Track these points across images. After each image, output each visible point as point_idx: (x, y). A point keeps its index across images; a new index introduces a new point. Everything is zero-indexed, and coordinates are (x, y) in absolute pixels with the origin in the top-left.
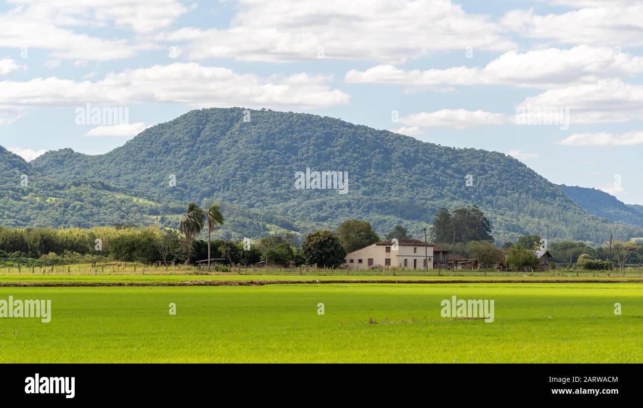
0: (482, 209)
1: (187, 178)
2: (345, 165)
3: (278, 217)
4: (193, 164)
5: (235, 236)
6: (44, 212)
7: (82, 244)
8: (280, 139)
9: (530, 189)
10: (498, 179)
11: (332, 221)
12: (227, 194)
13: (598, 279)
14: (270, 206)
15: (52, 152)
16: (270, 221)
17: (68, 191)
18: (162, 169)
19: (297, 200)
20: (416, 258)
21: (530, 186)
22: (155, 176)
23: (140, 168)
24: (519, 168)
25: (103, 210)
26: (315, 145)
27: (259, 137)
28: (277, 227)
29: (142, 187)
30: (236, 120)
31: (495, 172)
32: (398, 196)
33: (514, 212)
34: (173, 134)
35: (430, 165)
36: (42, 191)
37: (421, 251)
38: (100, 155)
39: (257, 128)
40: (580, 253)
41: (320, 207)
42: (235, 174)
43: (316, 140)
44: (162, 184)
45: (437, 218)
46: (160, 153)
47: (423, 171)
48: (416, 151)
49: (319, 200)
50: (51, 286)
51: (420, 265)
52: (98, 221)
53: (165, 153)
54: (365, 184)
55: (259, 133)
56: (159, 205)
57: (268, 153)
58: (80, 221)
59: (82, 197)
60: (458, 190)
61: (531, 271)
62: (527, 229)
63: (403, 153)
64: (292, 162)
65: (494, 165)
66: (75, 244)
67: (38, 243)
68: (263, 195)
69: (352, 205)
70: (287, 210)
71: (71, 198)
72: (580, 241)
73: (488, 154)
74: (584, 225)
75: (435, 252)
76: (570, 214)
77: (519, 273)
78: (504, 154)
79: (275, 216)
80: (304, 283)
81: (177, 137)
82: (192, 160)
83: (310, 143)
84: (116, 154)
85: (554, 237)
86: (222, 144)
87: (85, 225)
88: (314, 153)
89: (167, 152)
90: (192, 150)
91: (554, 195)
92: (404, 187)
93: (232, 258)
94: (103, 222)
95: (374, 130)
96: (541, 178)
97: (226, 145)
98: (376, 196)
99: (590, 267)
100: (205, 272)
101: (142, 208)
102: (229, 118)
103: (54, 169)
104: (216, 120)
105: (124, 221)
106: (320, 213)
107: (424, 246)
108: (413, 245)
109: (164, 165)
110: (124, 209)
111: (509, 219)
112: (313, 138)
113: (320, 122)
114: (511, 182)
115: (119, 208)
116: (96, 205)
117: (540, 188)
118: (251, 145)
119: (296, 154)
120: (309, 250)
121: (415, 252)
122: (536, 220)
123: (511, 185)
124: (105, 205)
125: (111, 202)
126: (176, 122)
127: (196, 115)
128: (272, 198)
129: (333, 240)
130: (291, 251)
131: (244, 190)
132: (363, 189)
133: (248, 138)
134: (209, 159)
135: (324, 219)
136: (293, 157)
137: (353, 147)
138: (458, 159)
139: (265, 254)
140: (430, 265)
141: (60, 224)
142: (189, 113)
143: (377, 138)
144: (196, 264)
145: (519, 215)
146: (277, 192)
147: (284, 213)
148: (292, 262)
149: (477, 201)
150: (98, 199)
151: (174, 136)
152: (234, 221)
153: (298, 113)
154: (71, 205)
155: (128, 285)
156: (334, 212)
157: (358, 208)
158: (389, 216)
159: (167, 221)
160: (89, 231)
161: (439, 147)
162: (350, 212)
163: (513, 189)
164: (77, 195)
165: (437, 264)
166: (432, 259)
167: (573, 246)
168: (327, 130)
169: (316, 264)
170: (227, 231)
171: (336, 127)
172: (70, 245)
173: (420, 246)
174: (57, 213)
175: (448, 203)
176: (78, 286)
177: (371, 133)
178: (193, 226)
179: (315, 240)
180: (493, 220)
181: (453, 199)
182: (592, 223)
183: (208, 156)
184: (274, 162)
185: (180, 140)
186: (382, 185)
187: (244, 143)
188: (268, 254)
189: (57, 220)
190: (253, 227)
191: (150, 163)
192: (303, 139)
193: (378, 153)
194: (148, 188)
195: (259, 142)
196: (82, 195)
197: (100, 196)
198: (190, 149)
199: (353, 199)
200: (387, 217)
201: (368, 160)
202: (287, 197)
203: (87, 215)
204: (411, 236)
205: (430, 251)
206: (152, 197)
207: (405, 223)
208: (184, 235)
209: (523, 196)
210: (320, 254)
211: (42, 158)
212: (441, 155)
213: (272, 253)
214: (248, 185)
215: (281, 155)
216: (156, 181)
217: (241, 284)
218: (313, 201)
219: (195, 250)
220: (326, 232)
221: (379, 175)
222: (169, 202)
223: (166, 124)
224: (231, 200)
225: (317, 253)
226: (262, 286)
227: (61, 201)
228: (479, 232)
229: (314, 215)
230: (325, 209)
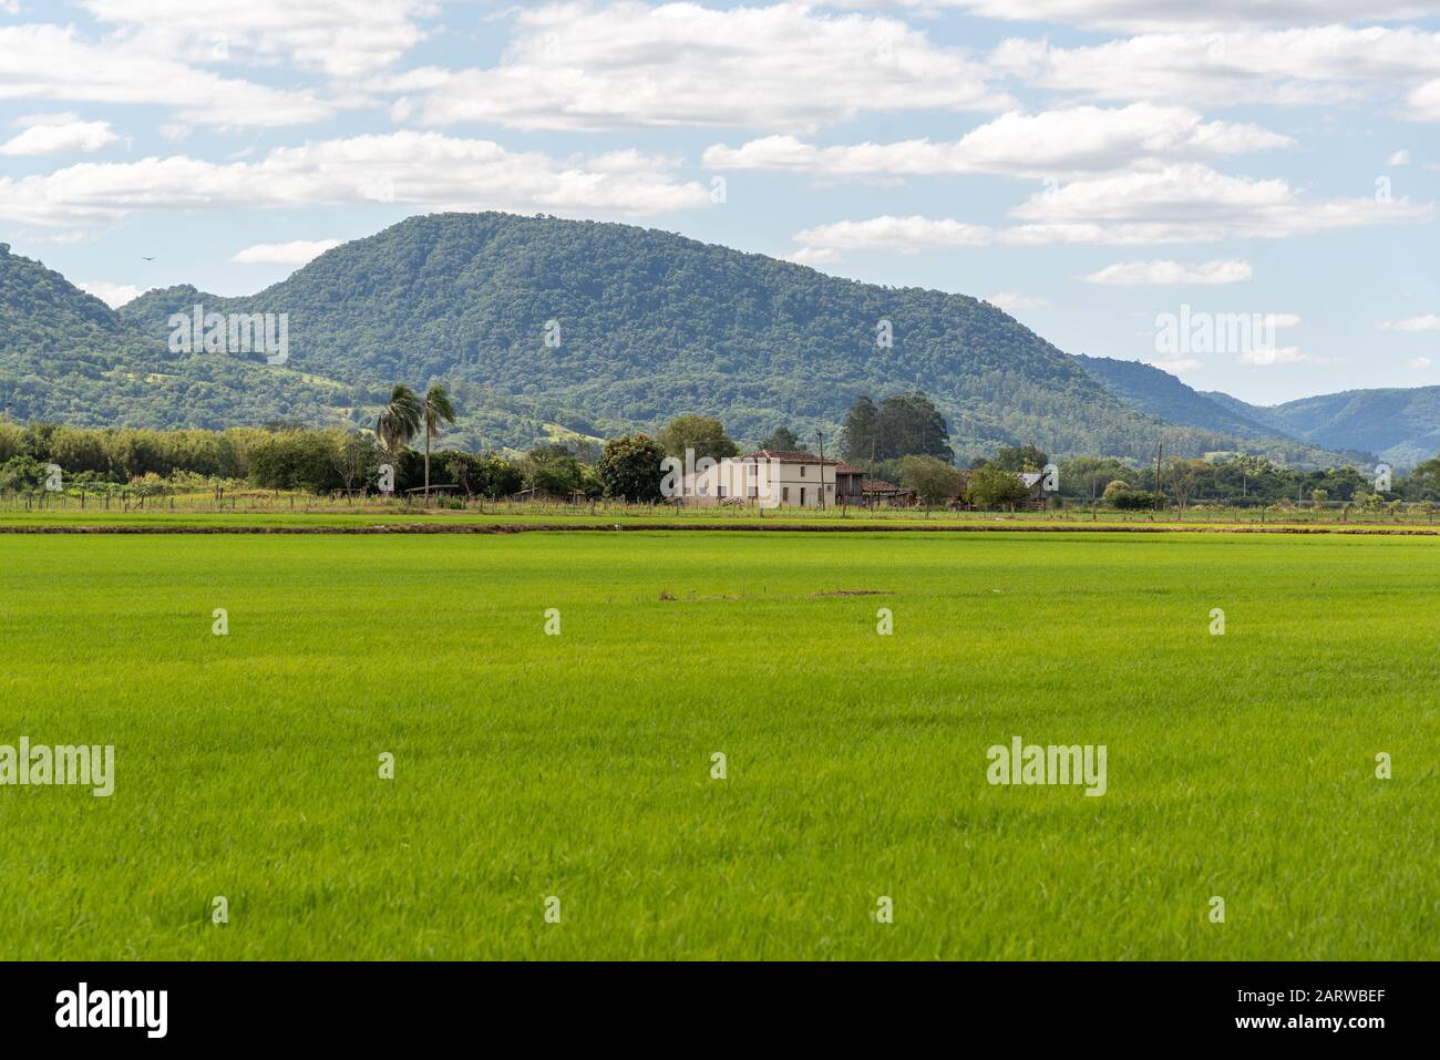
0: (932, 398)
1: (402, 339)
2: (687, 317)
3: (565, 411)
4: (412, 313)
5: (486, 444)
6: (142, 400)
7: (205, 459)
8: (570, 269)
9: (1022, 363)
10: (964, 345)
11: (663, 419)
12: (473, 369)
13: (1129, 525)
14: (550, 391)
15: (158, 292)
16: (550, 419)
17: (185, 362)
18: (355, 324)
19: (599, 380)
20: (803, 486)
21: (1023, 358)
22: (342, 335)
23: (317, 321)
24: (1003, 324)
25: (247, 397)
26: (633, 281)
27: (532, 266)
28: (562, 429)
29: (319, 356)
30: (489, 235)
31: (958, 332)
32: (783, 374)
33: (994, 405)
34: (376, 260)
35: (841, 317)
36: (138, 362)
37: (813, 472)
38: (243, 298)
39: (528, 249)
40: (1111, 478)
41: (640, 394)
42: (487, 332)
43: (634, 271)
44: (356, 349)
45: (853, 414)
46: (353, 295)
47: (829, 328)
48: (817, 293)
49: (639, 381)
50: (130, 532)
51: (812, 498)
52: (241, 417)
53: (361, 294)
54: (723, 352)
55: (533, 259)
56: (350, 388)
57: (548, 295)
58: (207, 417)
59: (210, 374)
60: (891, 363)
61: (1010, 510)
62: (1017, 435)
63: (793, 296)
64: (591, 311)
65: (957, 319)
66: (193, 458)
67: (126, 455)
68: (538, 370)
69: (700, 390)
70: (581, 398)
71: (191, 375)
72: (1113, 458)
73: (946, 299)
74: (1119, 427)
75: (838, 475)
76: (1094, 407)
77: (989, 514)
78: (975, 299)
79: (560, 409)
80: (591, 529)
81: (383, 264)
82: (411, 308)
83: (623, 277)
84: (274, 296)
85: (1065, 450)
86: (465, 278)
87: (216, 423)
88: (631, 295)
89: (366, 292)
90: (410, 289)
91: (1065, 374)
92: (794, 358)
93: (470, 483)
94: (247, 418)
95: (740, 253)
96: (1043, 342)
97: (472, 281)
98: (744, 374)
99: (1124, 504)
100: (419, 510)
101: (319, 393)
102: (477, 232)
103: (161, 322)
104: (454, 236)
105: (287, 417)
106: (641, 403)
107: (818, 463)
108: (799, 463)
109: (361, 314)
110: (286, 395)
111: (983, 416)
112: (629, 269)
113: (643, 239)
114: (989, 350)
115: (278, 394)
116: (237, 388)
117: (1041, 360)
118: (516, 281)
119: (598, 297)
120: (612, 470)
121: (802, 475)
122: (1034, 418)
123: (987, 355)
124: (252, 388)
125: (262, 382)
126: (381, 238)
127: (418, 225)
128: (554, 376)
129: (653, 452)
130: (577, 474)
131: (504, 362)
132: (719, 360)
133: (512, 267)
134: (441, 305)
135: (649, 415)
136: (594, 303)
137: (702, 285)
138: (892, 307)
139: (529, 476)
140: (830, 497)
141: (170, 421)
142: (405, 221)
143: (746, 269)
144: (405, 495)
145: (1002, 409)
146: (563, 365)
147: (577, 405)
148: (579, 491)
149: (925, 383)
150: (240, 377)
151: (378, 264)
152: (485, 418)
153: (603, 222)
154: (192, 388)
155: (271, 532)
156: (667, 403)
157: (711, 395)
158: (768, 410)
159: (365, 417)
160: (219, 434)
161: (857, 285)
162: (695, 402)
163: (992, 362)
164: (202, 370)
165: (842, 496)
166: (834, 488)
167: (1099, 466)
168: (656, 253)
169: (623, 496)
170: (471, 436)
171: (670, 249)
172: (184, 460)
173: (811, 463)
174: (166, 403)
175: (874, 387)
176: (181, 532)
177: (734, 259)
178: (400, 425)
179: (622, 453)
180: (955, 419)
181: (882, 380)
182: (1135, 425)
183: (440, 300)
184: (558, 311)
185: (388, 270)
186: (754, 353)
187: (505, 276)
188: (535, 478)
189: (165, 414)
190: (519, 428)
191: (334, 313)
192: (612, 269)
193: (748, 296)
194: (331, 357)
195: (531, 274)
196: (211, 369)
197: (244, 372)
198: (406, 286)
199: (702, 379)
200: (763, 411)
201: (728, 309)
202: (582, 374)
203: (220, 406)
204: (805, 447)
205: (830, 475)
206: (338, 373)
207: (795, 423)
208: (384, 442)
209: (1010, 374)
210: (630, 478)
211: (139, 302)
212: (862, 299)
213: (544, 475)
214: (511, 353)
215: (570, 298)
216: (344, 344)
217: (476, 531)
218: (629, 382)
219: (405, 470)
220: (641, 438)
221: (749, 336)
222: (367, 383)
223: (364, 241)
224: (481, 380)
225: (625, 476)
226: (516, 535)
227: (173, 380)
228: (927, 440)
229: (630, 407)
230: (650, 397)
